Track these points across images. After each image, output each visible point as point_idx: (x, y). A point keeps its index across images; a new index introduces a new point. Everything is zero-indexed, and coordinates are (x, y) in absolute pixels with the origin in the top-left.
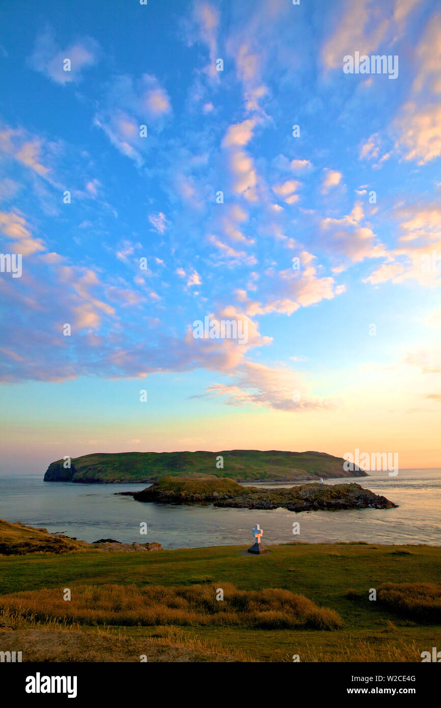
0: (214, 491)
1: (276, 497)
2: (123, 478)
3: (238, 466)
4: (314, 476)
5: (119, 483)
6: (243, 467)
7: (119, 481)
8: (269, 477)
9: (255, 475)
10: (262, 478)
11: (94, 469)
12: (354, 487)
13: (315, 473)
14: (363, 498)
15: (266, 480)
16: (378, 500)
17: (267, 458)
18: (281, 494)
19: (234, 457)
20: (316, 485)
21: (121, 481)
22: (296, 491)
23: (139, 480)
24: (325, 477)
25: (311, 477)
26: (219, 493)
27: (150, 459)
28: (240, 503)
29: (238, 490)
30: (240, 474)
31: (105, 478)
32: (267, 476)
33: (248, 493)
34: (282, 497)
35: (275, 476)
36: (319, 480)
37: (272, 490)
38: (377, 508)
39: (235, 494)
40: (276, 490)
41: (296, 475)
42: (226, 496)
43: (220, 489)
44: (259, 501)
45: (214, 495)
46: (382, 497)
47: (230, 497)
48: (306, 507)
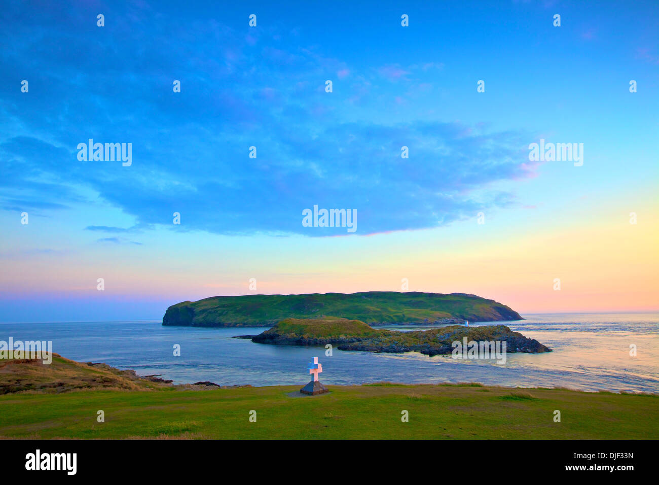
0: (340, 333)
1: (410, 340)
2: (245, 322)
3: (373, 308)
4: (459, 320)
5: (241, 327)
6: (379, 310)
7: (241, 324)
8: (407, 321)
9: (392, 318)
10: (401, 322)
11: (214, 312)
12: (501, 329)
13: (461, 316)
14: (511, 342)
15: (404, 323)
16: (529, 343)
17: (405, 300)
18: (416, 337)
19: (369, 299)
20: (458, 327)
21: (244, 325)
22: (433, 334)
23: (263, 323)
24: (472, 321)
25: (455, 320)
26: (346, 336)
27: (274, 302)
28: (367, 346)
29: (368, 334)
30: (375, 317)
31: (226, 322)
32: (405, 319)
33: (379, 336)
34: (417, 340)
35: (415, 319)
36: (464, 323)
37: (407, 333)
38: (525, 352)
39: (365, 337)
40: (412, 333)
41: (439, 318)
42: (354, 340)
43: (348, 331)
44: (389, 344)
45: (341, 338)
46: (534, 340)
47: (359, 340)
48: (442, 350)
